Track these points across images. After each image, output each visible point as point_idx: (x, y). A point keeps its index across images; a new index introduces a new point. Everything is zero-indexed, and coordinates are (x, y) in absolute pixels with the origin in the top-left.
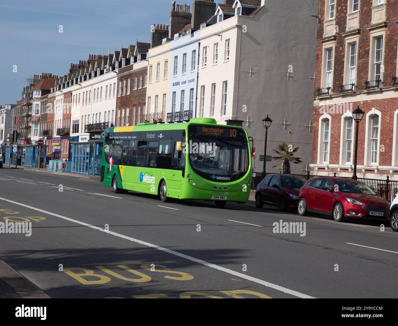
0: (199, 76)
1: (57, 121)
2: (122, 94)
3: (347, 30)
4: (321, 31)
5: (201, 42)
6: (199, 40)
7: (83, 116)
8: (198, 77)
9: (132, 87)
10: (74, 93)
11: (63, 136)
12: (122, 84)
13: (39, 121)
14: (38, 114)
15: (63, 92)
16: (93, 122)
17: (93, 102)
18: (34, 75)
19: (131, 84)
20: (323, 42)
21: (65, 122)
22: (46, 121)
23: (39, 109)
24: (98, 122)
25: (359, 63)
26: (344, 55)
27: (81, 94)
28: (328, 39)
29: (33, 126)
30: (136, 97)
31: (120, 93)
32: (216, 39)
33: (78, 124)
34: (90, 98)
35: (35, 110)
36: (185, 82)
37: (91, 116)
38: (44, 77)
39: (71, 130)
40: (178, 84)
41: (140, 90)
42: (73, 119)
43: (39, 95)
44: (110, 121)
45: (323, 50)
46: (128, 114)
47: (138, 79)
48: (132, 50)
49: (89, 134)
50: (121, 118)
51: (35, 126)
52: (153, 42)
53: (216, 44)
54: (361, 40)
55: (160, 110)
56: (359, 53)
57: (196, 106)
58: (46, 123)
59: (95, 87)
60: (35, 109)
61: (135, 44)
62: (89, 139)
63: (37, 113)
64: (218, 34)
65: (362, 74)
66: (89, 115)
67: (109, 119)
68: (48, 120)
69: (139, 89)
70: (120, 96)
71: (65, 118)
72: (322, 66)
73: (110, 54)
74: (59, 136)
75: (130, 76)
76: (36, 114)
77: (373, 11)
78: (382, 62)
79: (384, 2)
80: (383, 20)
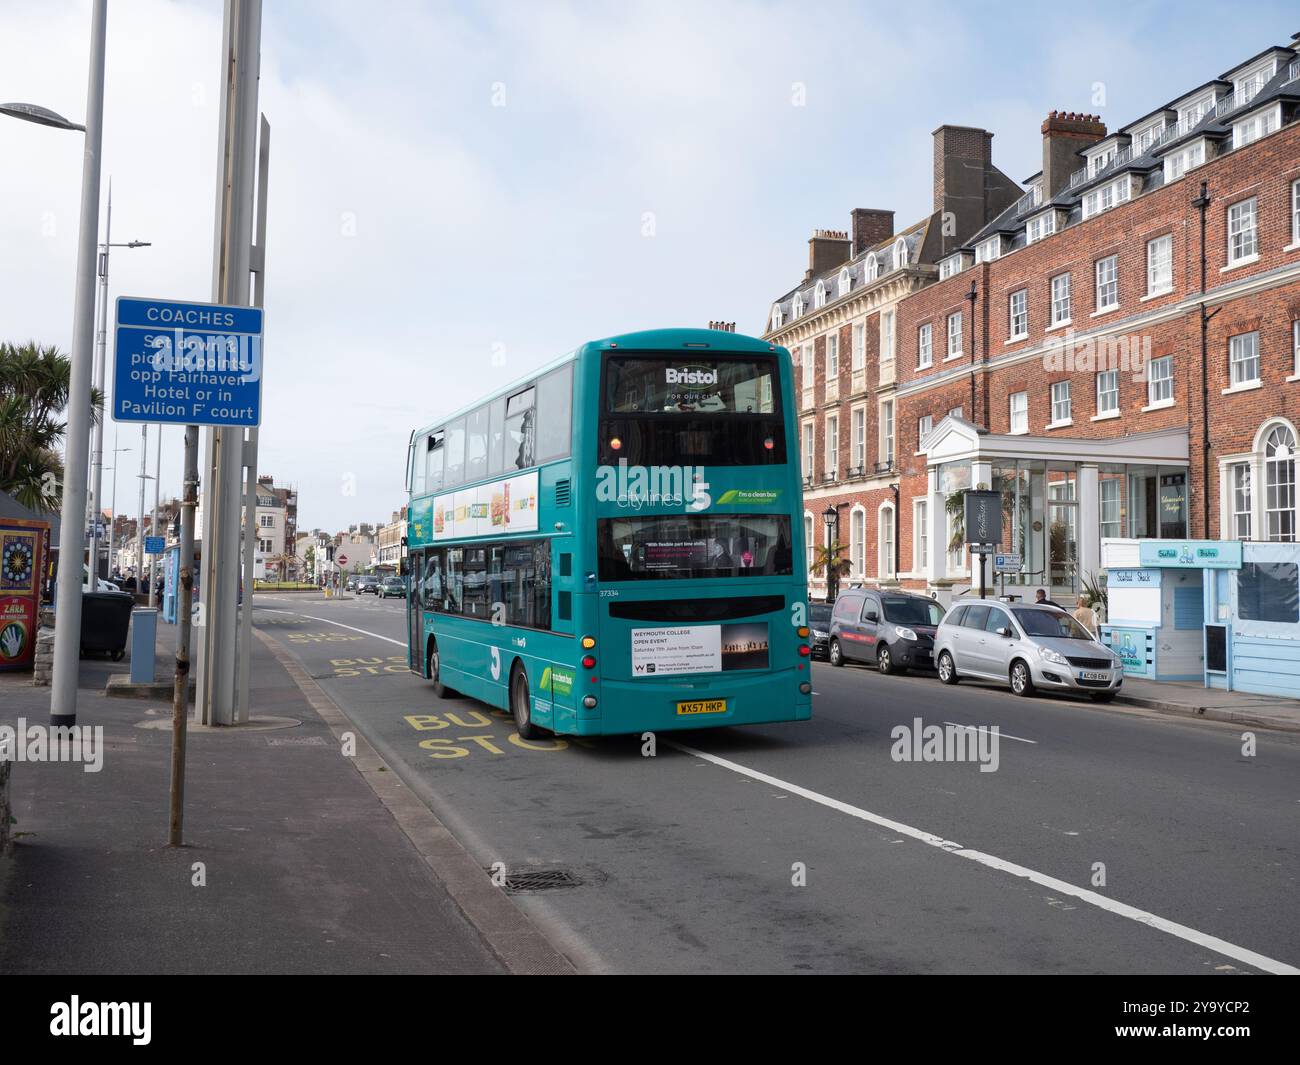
77: (804, 394)
78: (813, 455)
79: (812, 385)
80: (813, 406)
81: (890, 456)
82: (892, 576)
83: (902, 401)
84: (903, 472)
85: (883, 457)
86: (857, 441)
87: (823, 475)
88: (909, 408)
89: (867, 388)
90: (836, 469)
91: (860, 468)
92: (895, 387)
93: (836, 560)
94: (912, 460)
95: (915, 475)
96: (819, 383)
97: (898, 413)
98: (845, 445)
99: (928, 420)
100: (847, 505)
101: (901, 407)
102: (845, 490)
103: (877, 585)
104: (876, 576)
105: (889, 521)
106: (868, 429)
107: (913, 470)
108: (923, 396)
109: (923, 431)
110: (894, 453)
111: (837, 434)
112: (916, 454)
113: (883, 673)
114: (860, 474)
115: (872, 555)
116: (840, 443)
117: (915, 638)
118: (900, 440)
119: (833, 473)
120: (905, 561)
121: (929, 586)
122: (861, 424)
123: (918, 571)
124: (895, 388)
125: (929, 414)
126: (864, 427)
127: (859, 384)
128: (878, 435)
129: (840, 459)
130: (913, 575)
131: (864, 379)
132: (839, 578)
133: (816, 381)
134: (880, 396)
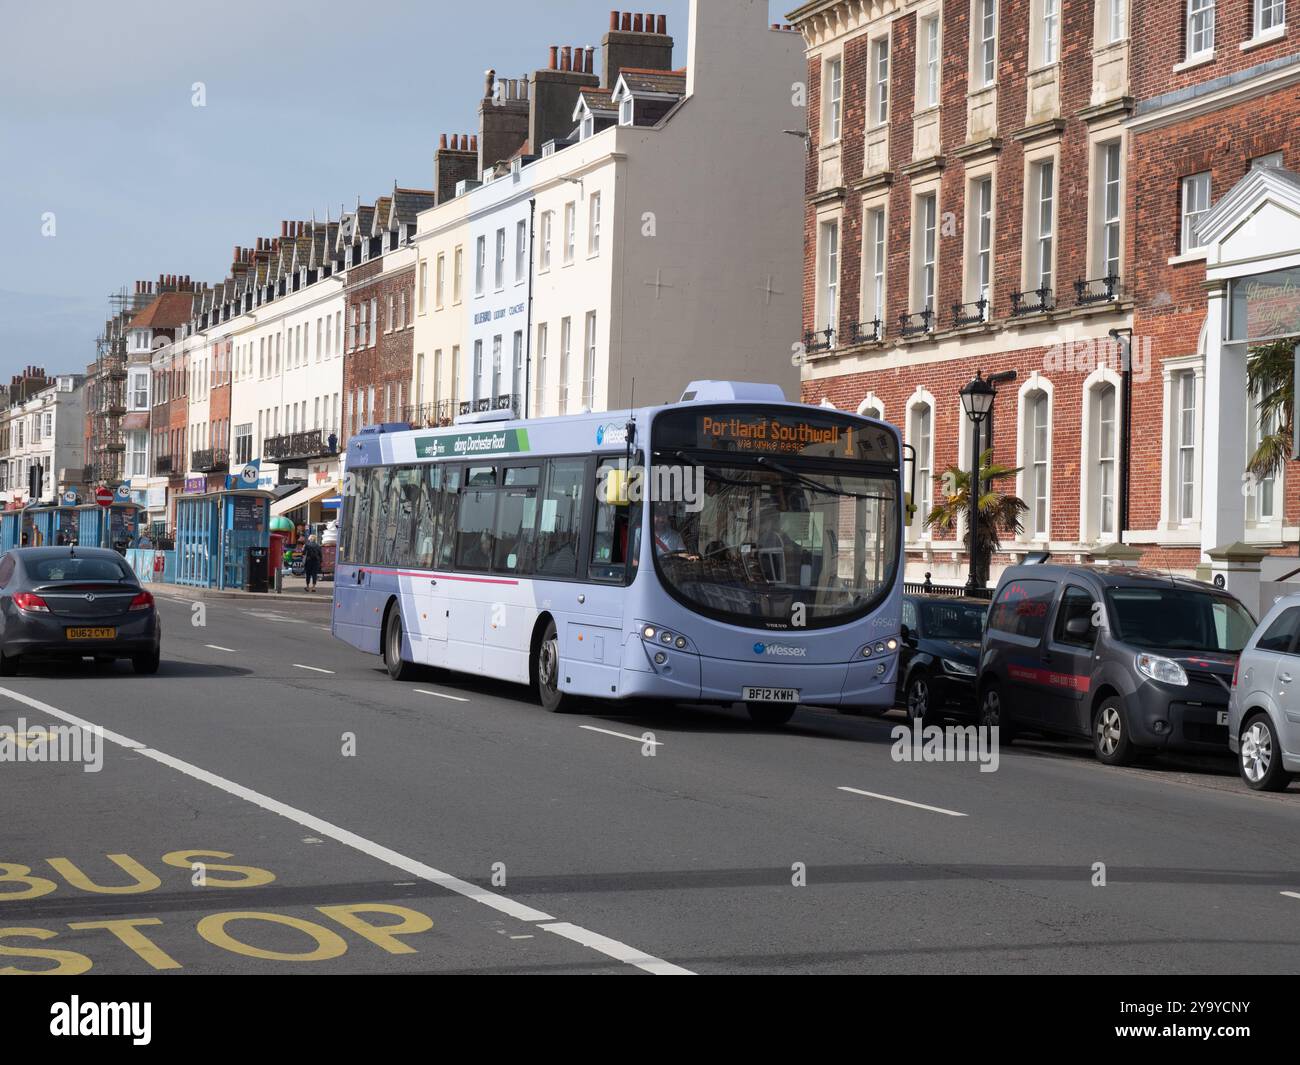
0: (533, 295)
1: (195, 427)
2: (357, 347)
3: (866, 173)
4: (812, 174)
5: (538, 197)
6: (532, 192)
7: (261, 411)
8: (530, 298)
9: (380, 325)
10: (237, 341)
11: (212, 475)
12: (358, 315)
13: (147, 426)
14: (145, 406)
15: (209, 339)
16: (287, 429)
17: (286, 368)
18: (138, 282)
19: (379, 316)
20: (818, 204)
21: (217, 432)
22: (166, 427)
23: (148, 391)
24: (299, 430)
25: (890, 265)
26: (861, 241)
27: (254, 345)
28: (826, 197)
29: (130, 444)
30: (391, 354)
31: (352, 344)
32: (569, 191)
33: (250, 437)
34: (278, 355)
35: (136, 393)
36: (501, 314)
37: (282, 412)
38: (168, 286)
39: (233, 455)
40: (485, 317)
41: (401, 334)
42: (236, 420)
43: (146, 346)
44: (330, 427)
45: (818, 226)
46: (372, 407)
47: (396, 303)
48: (384, 215)
49: (277, 466)
50: (354, 417)
51: (135, 444)
52: (440, 187)
53: (571, 205)
54: (894, 201)
55: (445, 395)
56: (891, 237)
57: (527, 383)
58: (167, 432)
59: (291, 322)
60: (133, 391)
61: (389, 193)
62: (276, 482)
63: (143, 404)
64: (573, 178)
65: (897, 294)
66: (277, 408)
67: (325, 421)
68: (173, 426)
69: (397, 330)
70: (352, 351)
71: (217, 417)
72: (817, 271)
73: (332, 224)
74: (200, 475)
75: (377, 292)
76: (138, 405)
77: (916, 124)
78: (935, 262)
79: (936, 103)
80: (936, 151)
81: (1113, 265)
82: (1109, 538)
83: (1143, 139)
84: (1141, 300)
85: (1094, 269)
86: (1039, 232)
87: (958, 307)
88: (1160, 155)
89: (1063, 110)
90: (988, 295)
91: (1043, 292)
92: (1126, 107)
93: (989, 499)
94: (1163, 275)
95: (1168, 309)
96: (953, 99)
97: (1133, 166)
98: (1009, 243)
99: (1203, 185)
100: (1010, 377)
101: (1139, 152)
102: (1009, 342)
103: (1078, 558)
104: (1075, 537)
105: (1107, 414)
106: (1063, 204)
107: (1164, 298)
108: (1192, 128)
109: (1190, 208)
110: (1121, 258)
111: (992, 215)
112: (1173, 260)
113: (1105, 763)
114: (1042, 307)
115: (1066, 489)
116: (998, 237)
117: (1182, 680)
118: (1136, 228)
119: (981, 304)
120: (1141, 504)
121: (1205, 559)
122: (1048, 192)
123: (1172, 526)
124: (1128, 111)
125: (1204, 169)
126: (1055, 199)
127: (1043, 100)
128: (1084, 219)
129: (997, 272)
130: (1161, 535)
131: (1055, 89)
132: (996, 540)
133: (946, 95)
134: (1093, 127)
